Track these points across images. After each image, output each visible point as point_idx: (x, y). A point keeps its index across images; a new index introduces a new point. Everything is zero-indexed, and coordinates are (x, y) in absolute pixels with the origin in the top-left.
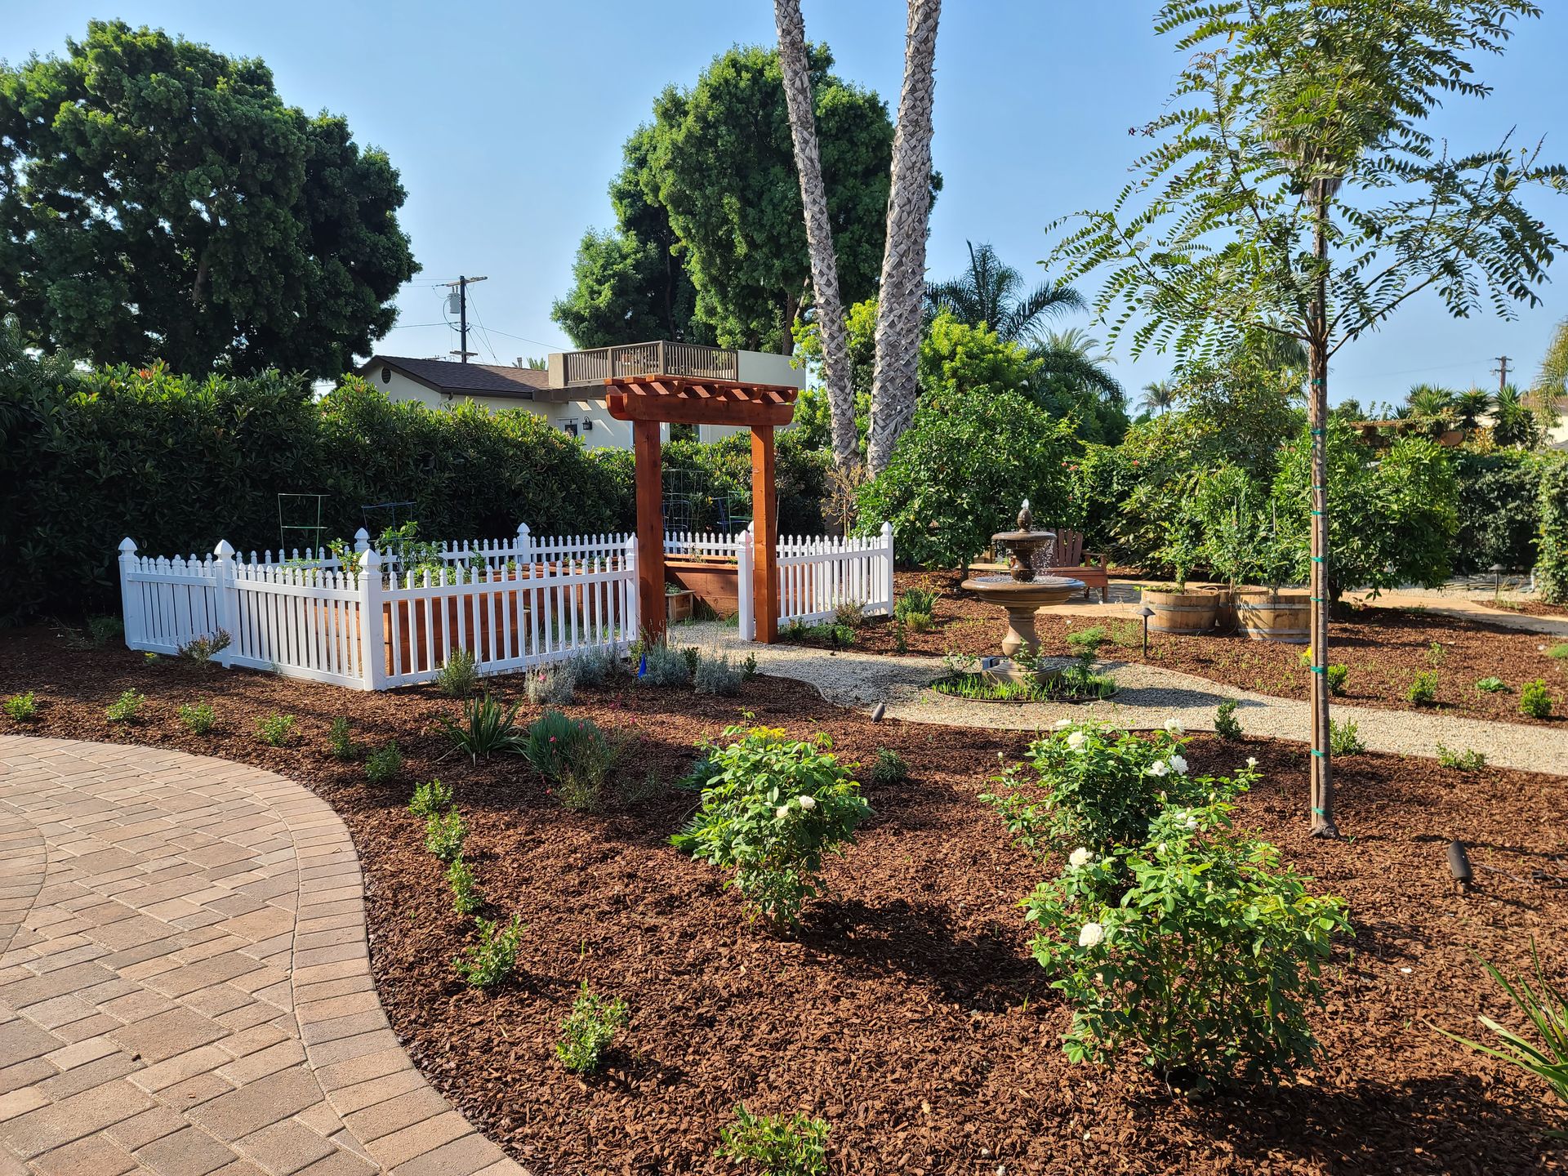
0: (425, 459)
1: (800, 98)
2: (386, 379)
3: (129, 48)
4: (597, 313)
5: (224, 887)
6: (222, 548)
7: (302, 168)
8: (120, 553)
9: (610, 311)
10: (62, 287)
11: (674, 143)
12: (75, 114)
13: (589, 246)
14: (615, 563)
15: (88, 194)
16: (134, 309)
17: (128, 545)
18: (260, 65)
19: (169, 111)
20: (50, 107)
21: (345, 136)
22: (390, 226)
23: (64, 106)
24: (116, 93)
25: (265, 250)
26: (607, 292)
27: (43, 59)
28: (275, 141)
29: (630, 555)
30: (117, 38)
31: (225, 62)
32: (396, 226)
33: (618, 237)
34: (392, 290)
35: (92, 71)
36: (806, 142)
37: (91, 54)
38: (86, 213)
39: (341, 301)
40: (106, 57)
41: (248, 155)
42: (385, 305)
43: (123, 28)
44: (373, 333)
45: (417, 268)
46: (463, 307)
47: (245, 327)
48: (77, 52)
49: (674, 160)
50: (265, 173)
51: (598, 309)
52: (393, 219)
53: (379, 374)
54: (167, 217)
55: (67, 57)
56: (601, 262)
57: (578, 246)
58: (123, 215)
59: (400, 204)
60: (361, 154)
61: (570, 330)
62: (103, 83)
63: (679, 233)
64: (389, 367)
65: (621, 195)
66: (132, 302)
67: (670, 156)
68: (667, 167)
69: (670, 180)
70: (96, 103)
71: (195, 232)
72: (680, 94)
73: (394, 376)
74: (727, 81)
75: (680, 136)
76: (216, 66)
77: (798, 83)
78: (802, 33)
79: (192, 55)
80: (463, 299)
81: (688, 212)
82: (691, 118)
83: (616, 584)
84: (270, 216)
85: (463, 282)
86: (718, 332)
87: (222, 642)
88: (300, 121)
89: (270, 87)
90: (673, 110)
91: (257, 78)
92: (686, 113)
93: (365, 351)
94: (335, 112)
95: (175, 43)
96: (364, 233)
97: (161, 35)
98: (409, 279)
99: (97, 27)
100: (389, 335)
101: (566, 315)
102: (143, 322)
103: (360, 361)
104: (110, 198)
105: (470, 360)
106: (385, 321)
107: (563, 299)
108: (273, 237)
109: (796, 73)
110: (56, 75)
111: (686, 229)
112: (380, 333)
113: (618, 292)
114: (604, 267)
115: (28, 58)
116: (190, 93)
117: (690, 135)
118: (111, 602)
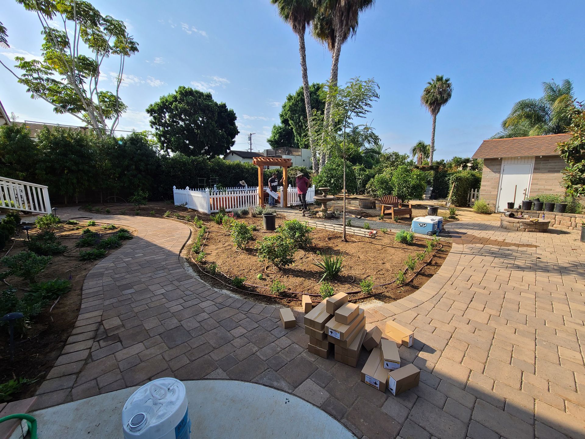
0: (229, 172)
1: (307, 98)
2: (233, 155)
3: (186, 92)
4: (275, 141)
5: (168, 239)
6: (187, 188)
7: (217, 113)
9: (278, 140)
10: (174, 138)
11: (290, 106)
12: (176, 105)
13: (274, 127)
14: (252, 192)
15: (179, 120)
16: (187, 142)
17: (174, 187)
18: (210, 94)
19: (192, 103)
20: (171, 103)
21: (226, 107)
22: (234, 124)
23: (174, 103)
24: (183, 101)
25: (210, 130)
26: (277, 136)
27: (171, 94)
28: (212, 108)
29: (258, 191)
30: (183, 90)
31: (203, 93)
32: (235, 124)
33: (281, 125)
34: (234, 137)
35: (179, 97)
36: (308, 107)
37: (179, 93)
38: (179, 123)
39: (225, 139)
40: (181, 93)
41: (207, 112)
42: (233, 140)
43: (184, 88)
44: (231, 146)
45: (239, 132)
47: (207, 145)
48: (177, 92)
49: (290, 109)
50: (210, 115)
51: (275, 140)
52: (235, 123)
53: (231, 154)
54: (193, 124)
55: (175, 94)
56: (276, 130)
57: (273, 127)
58: (185, 124)
59: (236, 120)
60: (229, 110)
61: (270, 144)
62: (181, 99)
63: (291, 124)
64: (234, 153)
65: (282, 116)
66: (186, 140)
67: (289, 108)
68: (288, 110)
69: (289, 113)
70: (180, 103)
71: (198, 127)
72: (292, 95)
74: (301, 92)
75: (291, 104)
76: (201, 94)
77: (307, 95)
78: (308, 84)
79: (197, 92)
80: (251, 138)
81: (293, 120)
82: (293, 101)
83: (255, 196)
84: (211, 124)
85: (251, 135)
86: (299, 144)
87: (187, 204)
88: (216, 104)
89: (212, 98)
90: (290, 98)
91: (209, 96)
92: (292, 99)
93: (229, 149)
94: (224, 102)
95: (194, 90)
96: (229, 126)
97: (191, 89)
98: (237, 135)
99: (180, 87)
101: (269, 141)
102: (189, 145)
103: (228, 151)
104: (183, 120)
105: (252, 151)
106: (233, 143)
107: (269, 138)
108: (211, 128)
109: (307, 93)
110: (173, 97)
111: (292, 123)
112: (232, 146)
113: (280, 136)
114: (277, 131)
115: (168, 94)
116: (196, 100)
117: (293, 104)
118: (171, 197)
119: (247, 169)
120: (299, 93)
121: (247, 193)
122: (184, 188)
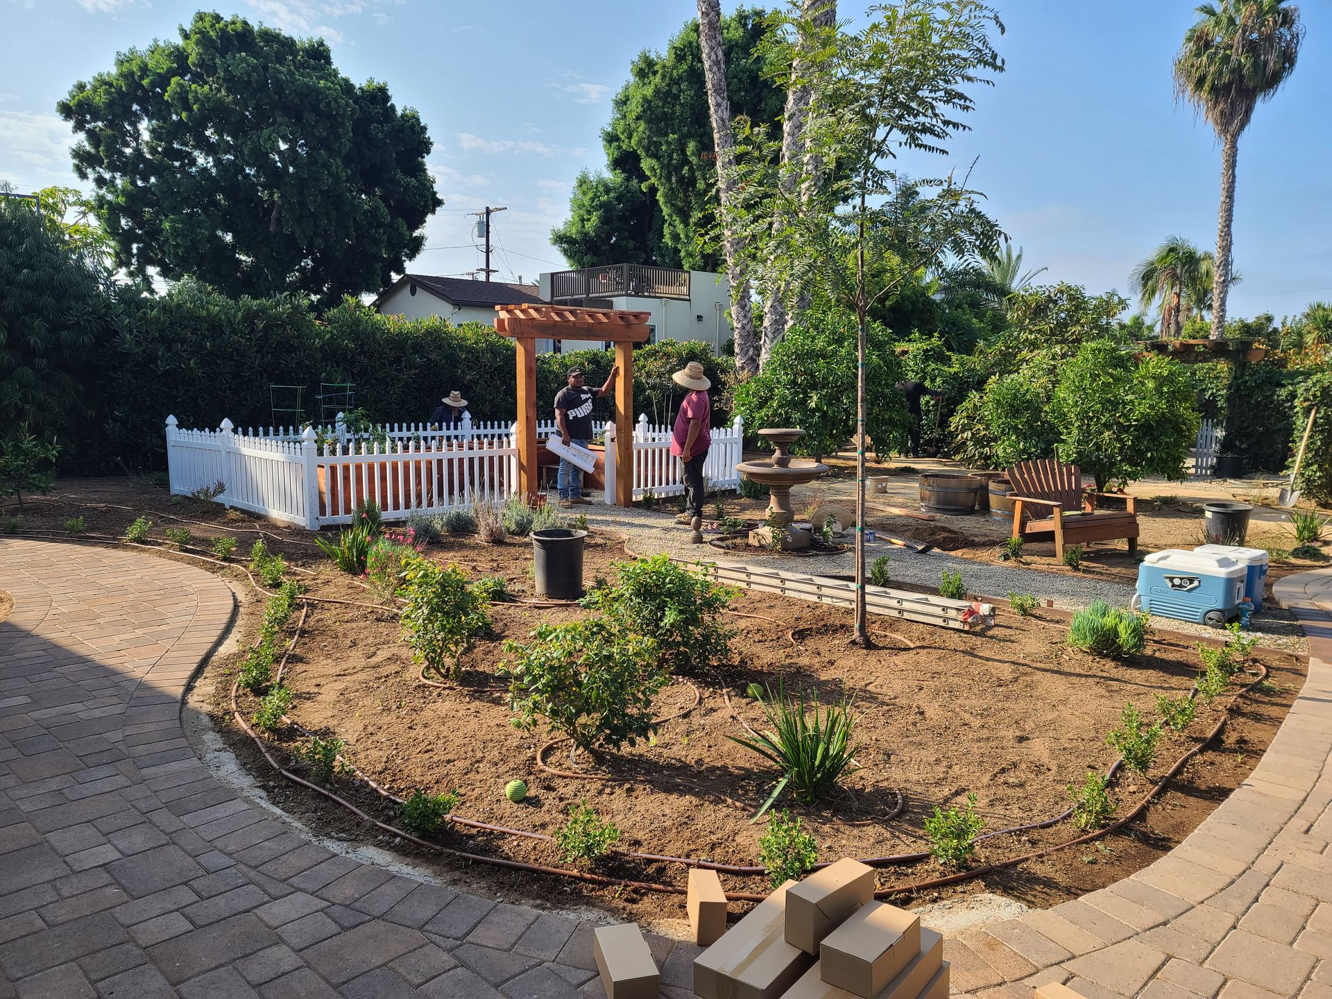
0: (398, 360)
1: (715, 69)
2: (413, 293)
3: (224, 34)
4: (586, 239)
6: (226, 424)
7: (349, 125)
8: (167, 425)
9: (597, 236)
10: (173, 221)
11: (644, 98)
12: (181, 86)
13: (583, 182)
15: (195, 147)
16: (229, 238)
17: (172, 420)
18: (321, 44)
19: (249, 82)
20: (163, 80)
21: (387, 98)
22: (421, 169)
23: (174, 80)
24: (212, 70)
25: (321, 192)
26: (595, 218)
27: (161, 44)
28: (328, 104)
29: (513, 438)
30: (213, 26)
31: (293, 42)
32: (424, 170)
33: (608, 175)
34: (420, 221)
35: (194, 53)
36: (718, 105)
37: (194, 37)
38: (193, 162)
39: (381, 230)
40: (204, 40)
41: (310, 117)
42: (416, 233)
43: (218, 18)
44: (407, 255)
45: (439, 203)
46: (488, 232)
47: (311, 252)
48: (186, 36)
49: (644, 111)
50: (321, 132)
51: (586, 234)
52: (423, 164)
53: (407, 290)
54: (251, 166)
55: (179, 41)
56: (590, 195)
57: (575, 183)
58: (218, 163)
59: (428, 152)
60: (399, 112)
61: (565, 252)
62: (201, 64)
63: (648, 173)
64: (418, 283)
65: (611, 139)
66: (226, 231)
67: (640, 109)
68: (638, 118)
69: (641, 129)
70: (197, 78)
71: (275, 177)
72: (653, 56)
73: (419, 290)
74: (690, 43)
75: (649, 91)
76: (288, 45)
77: (713, 57)
78: (718, 14)
79: (270, 37)
80: (488, 226)
81: (656, 156)
82: (658, 78)
83: (501, 458)
84: (326, 166)
85: (488, 212)
86: (682, 254)
87: (221, 488)
88: (347, 87)
89: (329, 62)
90: (646, 69)
91: (319, 54)
92: (655, 73)
93: (400, 269)
94: (379, 80)
95: (256, 28)
96: (399, 175)
97: (245, 23)
98: (433, 212)
99: (201, 17)
100: (419, 257)
101: (561, 239)
102: (233, 248)
103: (395, 277)
104: (209, 149)
105: (492, 279)
106: (415, 246)
107: (560, 226)
108: (326, 182)
109: (712, 48)
110: (169, 55)
111: (653, 169)
112: (411, 256)
113: (605, 221)
114: (592, 200)
115: (151, 42)
116: (266, 68)
117: (657, 91)
118: (158, 461)
119: (470, 350)
120: (682, 50)
121: (471, 448)
122: (214, 426)
